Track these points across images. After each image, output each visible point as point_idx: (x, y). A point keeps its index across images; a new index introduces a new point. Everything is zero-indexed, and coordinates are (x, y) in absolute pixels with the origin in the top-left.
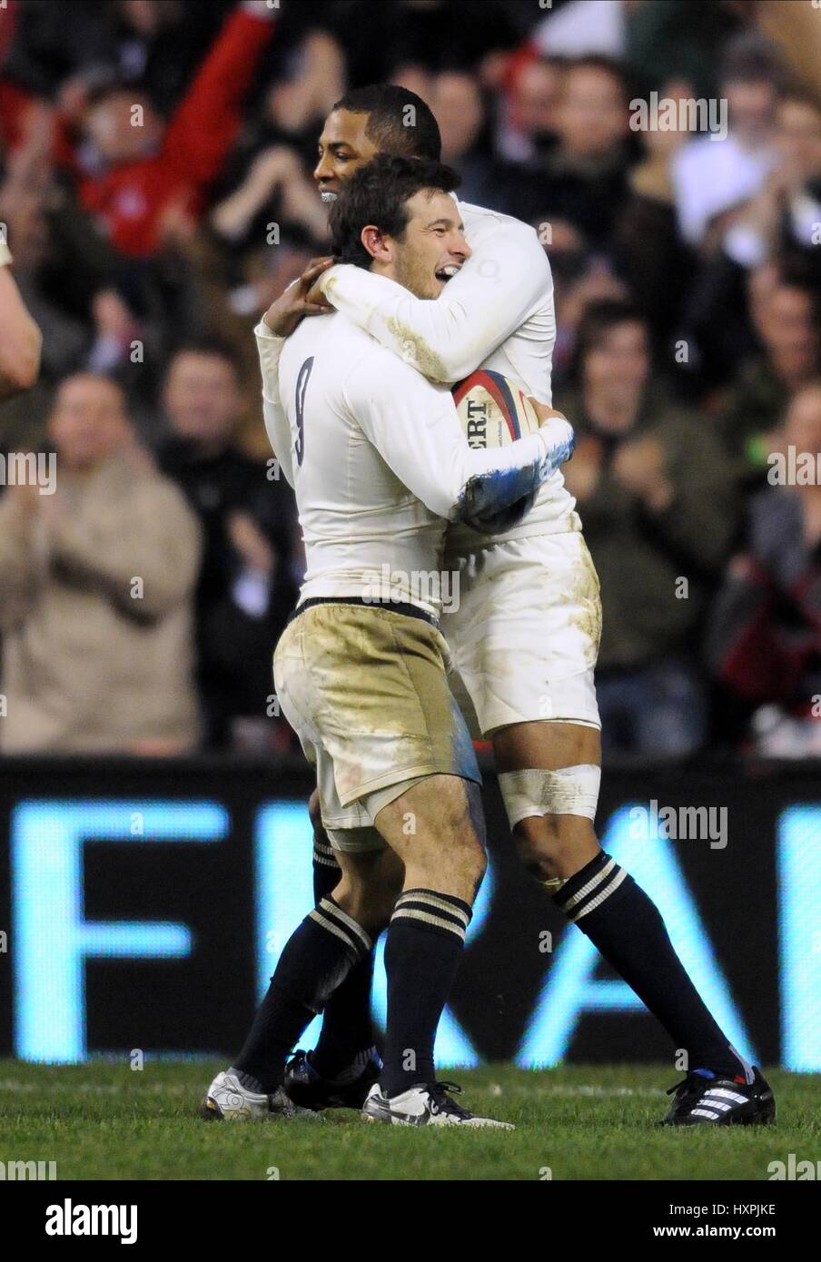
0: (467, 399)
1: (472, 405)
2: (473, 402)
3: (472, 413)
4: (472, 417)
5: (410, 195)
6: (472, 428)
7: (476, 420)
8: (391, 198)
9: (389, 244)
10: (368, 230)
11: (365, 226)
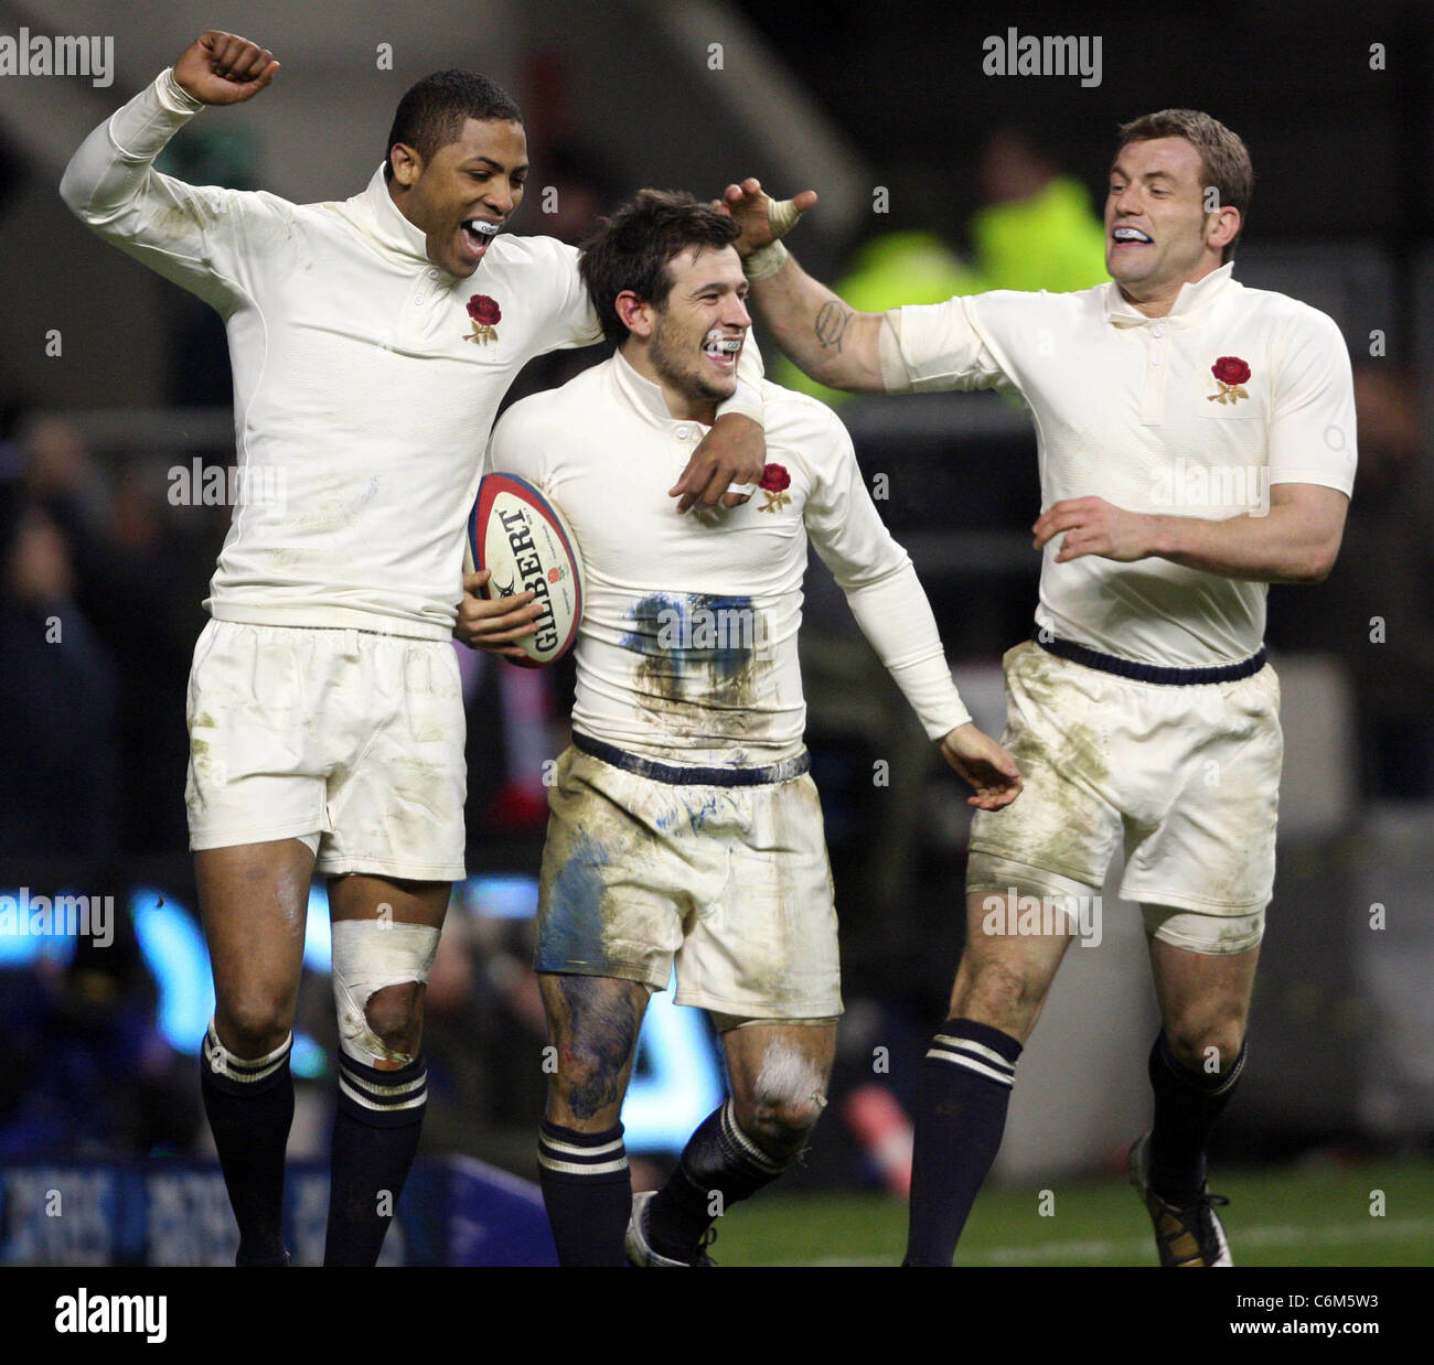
0: (496, 511)
1: (505, 517)
2: (505, 512)
3: (509, 525)
4: (512, 529)
5: (675, 253)
6: (517, 543)
7: (518, 531)
8: (649, 257)
9: (649, 313)
10: (624, 297)
11: (621, 291)
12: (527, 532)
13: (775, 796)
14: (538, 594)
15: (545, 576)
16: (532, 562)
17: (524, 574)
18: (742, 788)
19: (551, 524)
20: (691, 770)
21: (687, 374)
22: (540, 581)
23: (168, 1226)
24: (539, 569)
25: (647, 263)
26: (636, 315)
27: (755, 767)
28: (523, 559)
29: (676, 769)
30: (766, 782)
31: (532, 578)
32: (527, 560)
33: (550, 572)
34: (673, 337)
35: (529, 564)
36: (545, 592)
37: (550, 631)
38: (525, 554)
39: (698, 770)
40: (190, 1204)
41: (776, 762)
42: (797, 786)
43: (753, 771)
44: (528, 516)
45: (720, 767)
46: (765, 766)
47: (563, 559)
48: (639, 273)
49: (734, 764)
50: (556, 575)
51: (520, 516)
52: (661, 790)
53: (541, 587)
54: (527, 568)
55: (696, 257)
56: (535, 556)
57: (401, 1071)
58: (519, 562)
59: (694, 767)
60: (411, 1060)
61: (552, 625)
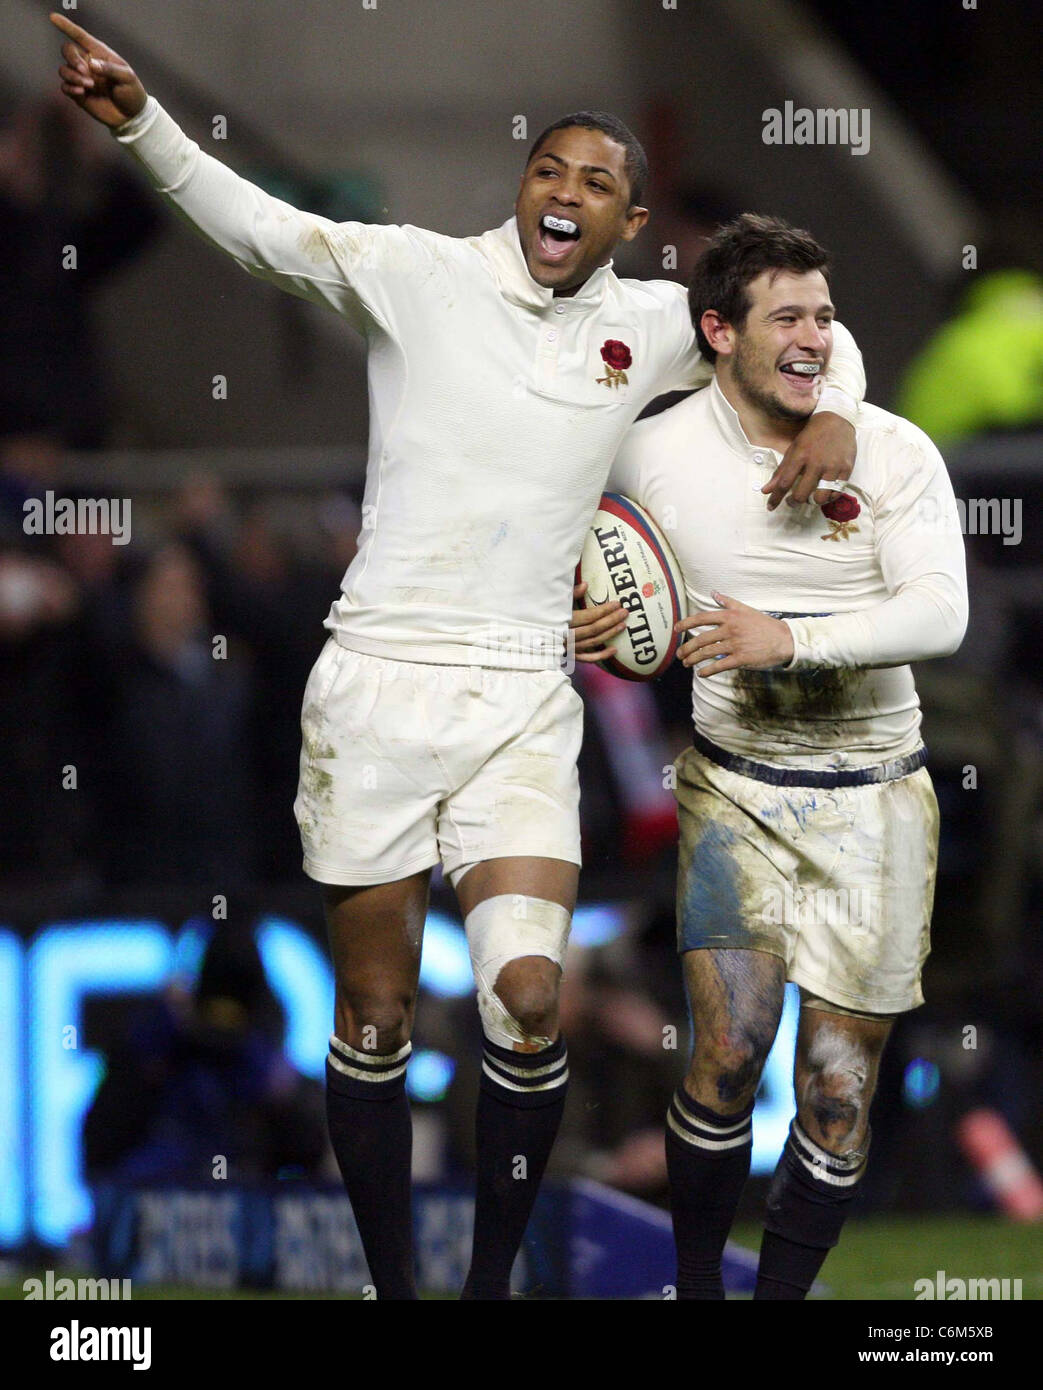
2: (600, 529)
4: (607, 546)
5: (754, 275)
6: (611, 559)
7: (612, 547)
8: (730, 278)
9: (731, 334)
10: (708, 316)
11: (707, 309)
12: (620, 549)
13: (883, 795)
14: (632, 609)
15: (639, 591)
16: (626, 577)
17: (618, 589)
18: (845, 789)
19: (645, 539)
20: (793, 772)
21: (763, 394)
22: (635, 595)
23: (295, 1246)
24: (633, 584)
25: (728, 284)
26: (719, 335)
27: (858, 769)
28: (617, 574)
29: (779, 771)
30: (872, 783)
31: (626, 593)
32: (622, 575)
33: (645, 587)
34: (750, 357)
35: (623, 579)
36: (640, 606)
37: (648, 644)
38: (619, 569)
39: (799, 772)
40: (315, 1225)
41: (882, 762)
42: (907, 784)
43: (857, 772)
44: (622, 533)
45: (821, 770)
46: (870, 767)
47: (658, 574)
48: (721, 294)
49: (834, 767)
50: (650, 590)
51: (615, 533)
52: (766, 791)
53: (635, 602)
54: (621, 583)
55: (772, 280)
56: (629, 571)
57: (540, 1054)
58: (613, 577)
59: (795, 769)
60: (550, 1043)
61: (650, 638)
